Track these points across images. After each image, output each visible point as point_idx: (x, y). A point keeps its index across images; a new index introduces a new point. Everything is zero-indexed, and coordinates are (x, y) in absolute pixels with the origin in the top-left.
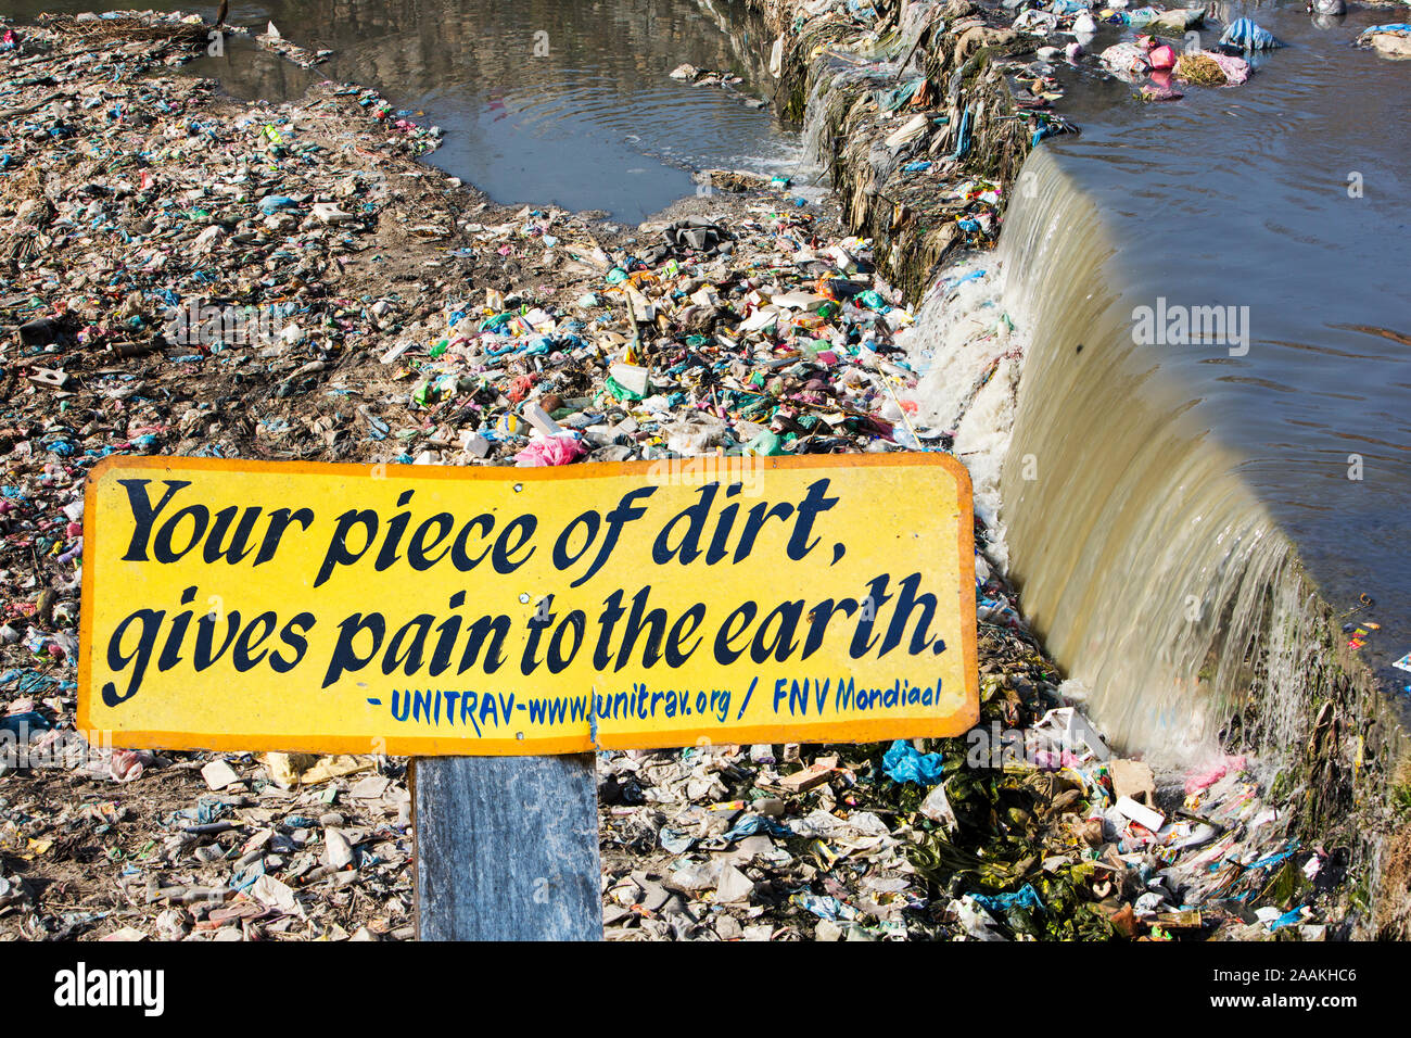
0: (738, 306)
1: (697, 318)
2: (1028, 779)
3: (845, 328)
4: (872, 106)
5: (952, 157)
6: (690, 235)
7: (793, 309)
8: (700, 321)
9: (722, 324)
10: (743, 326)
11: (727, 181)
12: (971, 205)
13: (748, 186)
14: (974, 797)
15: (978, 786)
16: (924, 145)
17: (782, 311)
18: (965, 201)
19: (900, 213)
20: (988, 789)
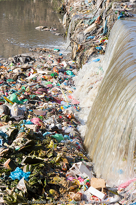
0: (27, 74)
1: (12, 76)
2: (61, 182)
3: (58, 79)
4: (82, 24)
5: (101, 34)
6: (21, 59)
7: (44, 74)
8: (13, 76)
9: (20, 77)
10: (27, 78)
11: (40, 50)
12: (102, 43)
13: (47, 51)
14: (37, 184)
15: (40, 181)
16: (95, 32)
17: (40, 74)
18: (100, 42)
19: (80, 46)
20: (43, 183)
